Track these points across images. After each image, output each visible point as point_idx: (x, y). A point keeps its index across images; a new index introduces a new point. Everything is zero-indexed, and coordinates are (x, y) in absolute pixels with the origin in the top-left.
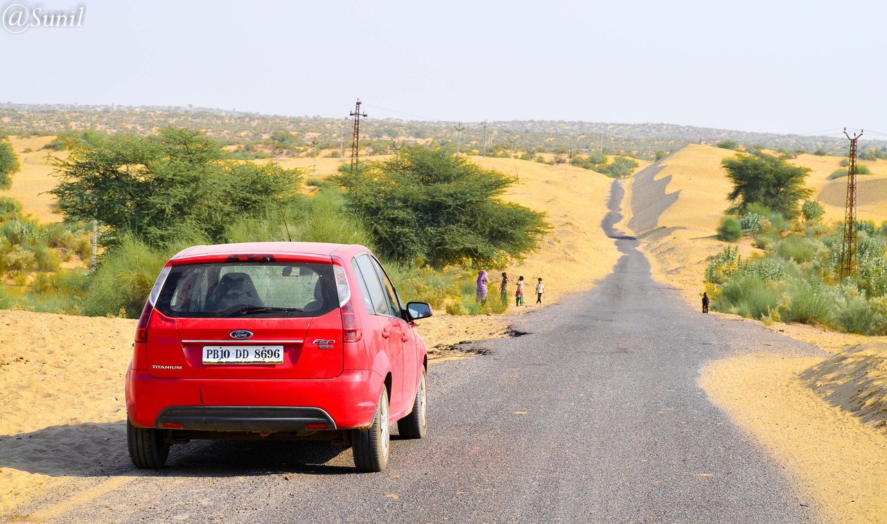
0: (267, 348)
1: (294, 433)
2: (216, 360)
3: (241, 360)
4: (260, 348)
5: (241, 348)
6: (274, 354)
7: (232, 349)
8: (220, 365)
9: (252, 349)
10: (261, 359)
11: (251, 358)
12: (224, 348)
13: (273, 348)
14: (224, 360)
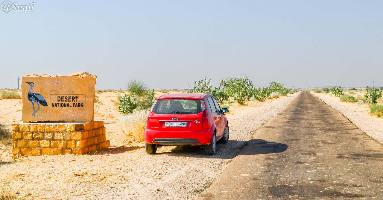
0: (182, 123)
1: (190, 145)
2: (169, 126)
3: (175, 126)
4: (180, 123)
5: (175, 123)
6: (184, 124)
7: (173, 123)
8: (169, 127)
9: (178, 123)
10: (180, 126)
11: (178, 126)
12: (171, 123)
13: (184, 123)
14: (171, 126)
